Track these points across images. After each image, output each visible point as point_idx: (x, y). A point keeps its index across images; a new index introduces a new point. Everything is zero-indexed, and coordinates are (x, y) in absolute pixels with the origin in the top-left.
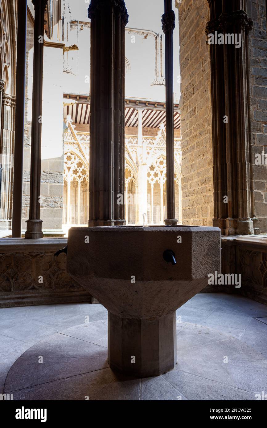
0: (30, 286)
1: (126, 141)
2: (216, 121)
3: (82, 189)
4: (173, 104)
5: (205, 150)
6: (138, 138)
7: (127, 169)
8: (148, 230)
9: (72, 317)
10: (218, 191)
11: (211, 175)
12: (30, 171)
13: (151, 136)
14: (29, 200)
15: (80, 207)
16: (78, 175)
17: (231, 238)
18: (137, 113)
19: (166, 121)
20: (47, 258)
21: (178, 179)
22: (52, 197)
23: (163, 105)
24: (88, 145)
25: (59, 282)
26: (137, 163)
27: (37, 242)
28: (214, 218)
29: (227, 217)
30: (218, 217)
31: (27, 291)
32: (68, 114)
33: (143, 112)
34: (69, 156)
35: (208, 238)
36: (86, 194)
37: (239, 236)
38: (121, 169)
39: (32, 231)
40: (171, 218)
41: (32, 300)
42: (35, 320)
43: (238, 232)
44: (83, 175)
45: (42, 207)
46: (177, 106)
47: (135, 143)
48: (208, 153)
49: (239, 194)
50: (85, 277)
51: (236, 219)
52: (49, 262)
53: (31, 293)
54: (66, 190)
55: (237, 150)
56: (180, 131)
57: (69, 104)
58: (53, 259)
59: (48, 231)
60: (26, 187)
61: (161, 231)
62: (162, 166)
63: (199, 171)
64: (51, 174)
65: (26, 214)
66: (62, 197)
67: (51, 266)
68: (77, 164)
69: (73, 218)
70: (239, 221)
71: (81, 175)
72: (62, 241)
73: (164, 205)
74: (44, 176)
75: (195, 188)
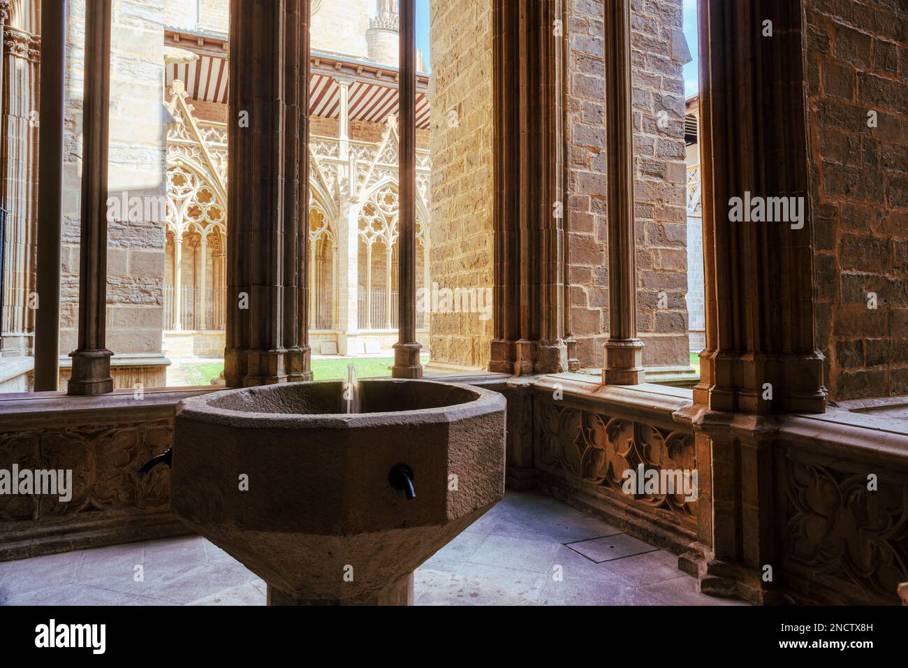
0: (83, 503)
1: (312, 147)
2: (501, 139)
3: (210, 250)
4: (415, 75)
5: (478, 197)
6: (338, 144)
7: (314, 210)
8: (357, 426)
9: (184, 572)
10: (501, 284)
11: (489, 248)
12: (79, 217)
13: (368, 140)
14: (79, 285)
15: (207, 290)
16: (200, 219)
17: (525, 381)
18: (338, 88)
19: (400, 110)
20: (125, 438)
21: (422, 236)
22: (138, 281)
23: (393, 77)
24: (224, 153)
25: (155, 489)
26: (336, 198)
27: (98, 403)
28: (492, 337)
29: (519, 338)
30: (501, 338)
31: (75, 515)
32: (176, 77)
33: (350, 87)
34: (178, 175)
35: (480, 429)
36: (220, 262)
37: (540, 376)
38: (300, 237)
39: (85, 378)
40: (406, 342)
41: (88, 535)
42: (94, 587)
43: (539, 368)
44: (212, 219)
45: (112, 302)
46: (425, 81)
47: (332, 155)
48: (484, 203)
49: (542, 293)
50: (214, 525)
51: (536, 342)
52: (131, 447)
53: (84, 521)
54: (171, 251)
55: (541, 203)
56: (428, 134)
57: (179, 60)
58: (138, 441)
59: (127, 358)
60: (71, 256)
61: (386, 426)
62: (390, 207)
63: (466, 240)
64: (134, 226)
65: (72, 318)
66: (161, 280)
67: (133, 456)
68: (198, 194)
69: (188, 316)
70: (541, 346)
71: (208, 220)
72: (160, 398)
73: (393, 290)
74: (115, 232)
75: (457, 273)
